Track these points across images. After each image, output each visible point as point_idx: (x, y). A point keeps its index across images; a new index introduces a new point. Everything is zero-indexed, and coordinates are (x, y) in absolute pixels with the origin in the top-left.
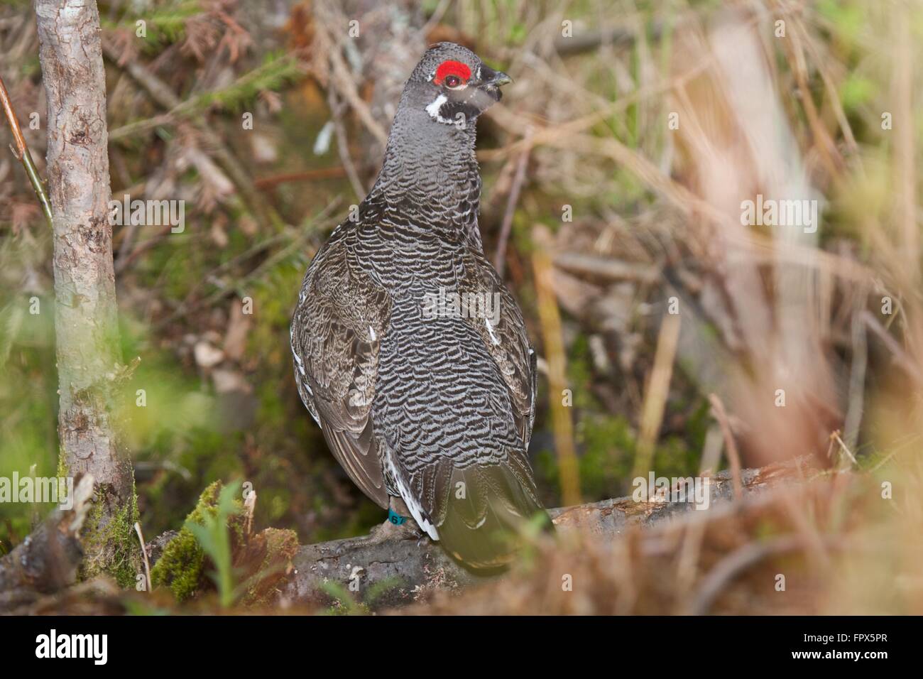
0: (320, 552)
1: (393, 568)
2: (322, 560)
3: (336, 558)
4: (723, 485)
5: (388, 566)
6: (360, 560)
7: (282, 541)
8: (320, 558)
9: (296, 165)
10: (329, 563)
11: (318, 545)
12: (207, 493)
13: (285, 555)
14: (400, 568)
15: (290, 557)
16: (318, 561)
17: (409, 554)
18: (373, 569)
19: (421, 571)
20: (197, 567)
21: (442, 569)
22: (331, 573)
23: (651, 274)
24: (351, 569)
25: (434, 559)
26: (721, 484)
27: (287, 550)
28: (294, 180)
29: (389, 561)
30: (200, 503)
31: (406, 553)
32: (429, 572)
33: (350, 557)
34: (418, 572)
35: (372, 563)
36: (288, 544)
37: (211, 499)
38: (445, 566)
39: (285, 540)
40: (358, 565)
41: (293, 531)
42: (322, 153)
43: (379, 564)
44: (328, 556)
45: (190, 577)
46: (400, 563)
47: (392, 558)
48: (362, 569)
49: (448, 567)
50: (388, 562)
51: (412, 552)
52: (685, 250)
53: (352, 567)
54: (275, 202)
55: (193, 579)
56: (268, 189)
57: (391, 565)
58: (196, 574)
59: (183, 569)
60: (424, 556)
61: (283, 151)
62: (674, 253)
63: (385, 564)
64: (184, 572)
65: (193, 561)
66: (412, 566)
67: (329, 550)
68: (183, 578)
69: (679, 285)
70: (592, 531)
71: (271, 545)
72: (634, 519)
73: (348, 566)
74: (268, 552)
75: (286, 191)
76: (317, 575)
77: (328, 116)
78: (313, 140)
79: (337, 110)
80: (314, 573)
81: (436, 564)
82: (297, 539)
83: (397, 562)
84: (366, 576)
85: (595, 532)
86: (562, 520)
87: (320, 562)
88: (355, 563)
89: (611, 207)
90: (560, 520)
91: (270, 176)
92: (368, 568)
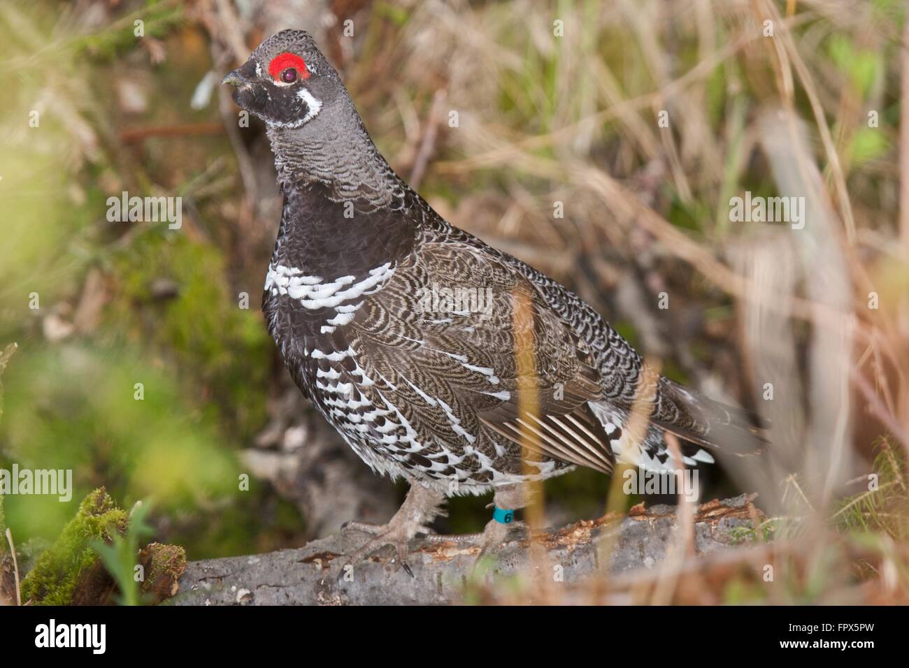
0: (203, 571)
1: (284, 593)
2: (204, 579)
3: (220, 578)
4: (656, 522)
5: (278, 591)
6: (247, 582)
7: (169, 558)
8: (202, 577)
9: (167, 118)
10: (212, 583)
11: (200, 562)
12: (89, 501)
13: (172, 574)
14: (291, 594)
15: (176, 577)
16: (200, 580)
17: (303, 579)
18: (261, 593)
19: (315, 598)
20: (73, 581)
21: (338, 598)
22: (214, 595)
23: (562, 262)
24: (237, 592)
25: (329, 586)
26: (654, 520)
27: (173, 569)
28: (167, 134)
29: (279, 584)
30: (81, 511)
31: (299, 577)
32: (323, 600)
33: (236, 578)
34: (311, 599)
35: (260, 586)
36: (174, 562)
37: (93, 507)
38: (342, 594)
39: (172, 558)
40: (245, 587)
41: (181, 548)
42: (201, 108)
43: (267, 588)
44: (211, 576)
45: (65, 592)
46: (292, 588)
47: (283, 582)
48: (248, 592)
49: (345, 595)
50: (278, 586)
51: (305, 577)
52: (602, 236)
53: (238, 589)
54: (142, 159)
55: (67, 595)
56: (133, 143)
57: (281, 590)
58: (72, 590)
59: (57, 583)
60: (319, 582)
61: (154, 101)
62: (590, 238)
63: (275, 589)
64: (59, 587)
65: (69, 575)
66: (305, 593)
67: (213, 569)
68: (57, 594)
69: (593, 277)
70: (508, 565)
71: (156, 562)
72: (554, 554)
73: (234, 588)
74: (152, 569)
75: (154, 147)
76: (199, 596)
77: (209, 65)
78: (192, 91)
79: (221, 59)
80: (195, 594)
81: (331, 592)
82: (184, 557)
83: (288, 586)
84: (253, 600)
85: (510, 566)
86: (475, 551)
87: (202, 582)
88: (241, 585)
89: (520, 181)
90: (472, 551)
91: (137, 128)
92: (255, 591)
